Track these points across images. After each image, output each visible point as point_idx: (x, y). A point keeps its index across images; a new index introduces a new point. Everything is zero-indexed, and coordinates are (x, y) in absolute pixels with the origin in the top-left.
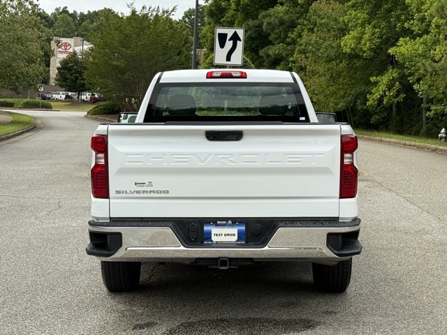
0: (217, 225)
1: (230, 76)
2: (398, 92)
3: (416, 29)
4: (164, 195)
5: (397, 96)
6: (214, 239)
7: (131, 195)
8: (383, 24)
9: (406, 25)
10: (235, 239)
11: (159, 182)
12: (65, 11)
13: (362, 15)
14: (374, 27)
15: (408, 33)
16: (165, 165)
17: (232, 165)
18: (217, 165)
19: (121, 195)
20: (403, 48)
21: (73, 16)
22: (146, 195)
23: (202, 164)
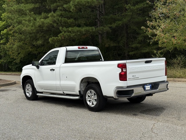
0: (147, 85)
1: (84, 48)
4: (137, 78)
6: (146, 89)
7: (132, 79)
10: (149, 88)
11: (137, 75)
16: (139, 70)
17: (150, 69)
19: (129, 80)
22: (134, 79)
23: (145, 70)
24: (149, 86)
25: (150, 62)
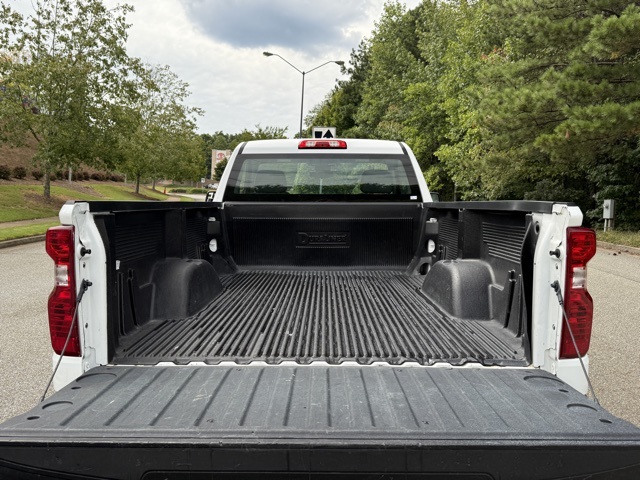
1: (328, 146)
2: (439, 183)
3: (452, 138)
5: (437, 185)
8: (428, 136)
9: (446, 136)
12: (221, 134)
13: (414, 130)
14: (422, 138)
15: (447, 141)
20: (443, 152)
21: (226, 137)
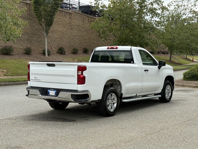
0: (50, 90)
4: (39, 81)
6: (50, 94)
10: (54, 94)
11: (39, 77)
17: (52, 73)
18: (49, 73)
19: (32, 80)
22: (36, 81)
23: (46, 73)
24: (54, 92)
25: (54, 65)
